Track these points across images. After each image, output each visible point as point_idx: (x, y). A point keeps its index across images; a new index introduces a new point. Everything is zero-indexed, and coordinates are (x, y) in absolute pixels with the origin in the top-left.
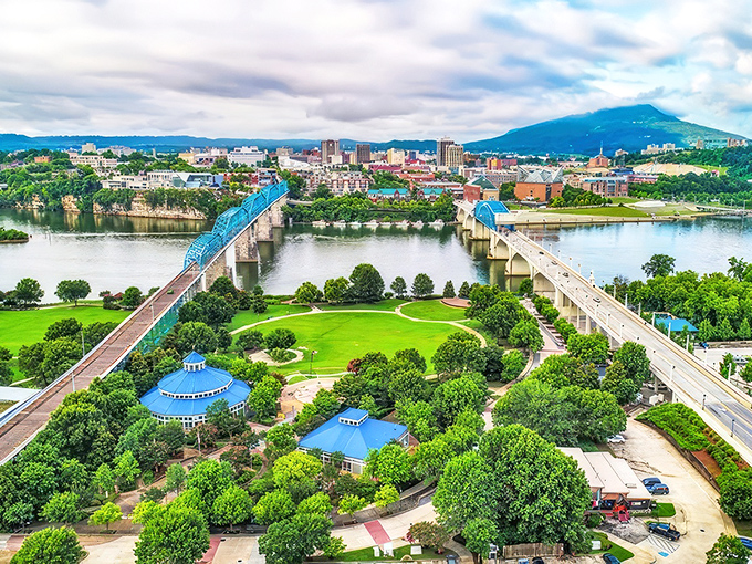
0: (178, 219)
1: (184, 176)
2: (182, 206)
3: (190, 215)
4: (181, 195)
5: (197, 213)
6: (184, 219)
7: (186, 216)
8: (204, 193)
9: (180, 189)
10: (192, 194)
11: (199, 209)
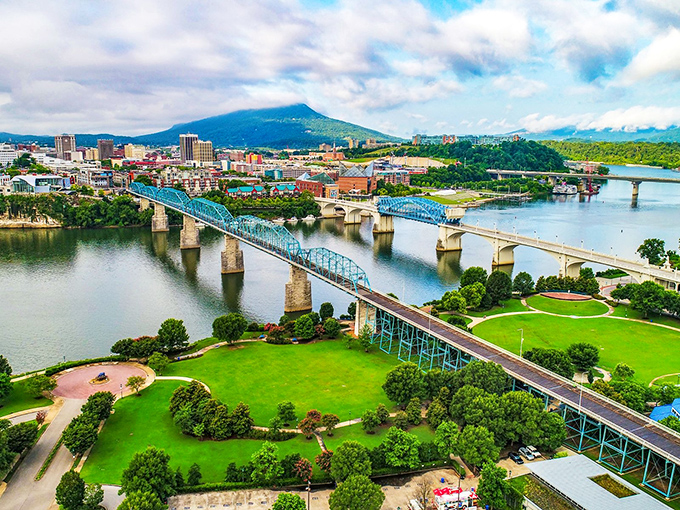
0: (23, 228)
1: (30, 179)
2: (31, 213)
3: (41, 223)
4: (29, 200)
5: (50, 220)
6: (31, 228)
7: (35, 224)
8: (57, 198)
9: (25, 194)
10: (43, 199)
11: (53, 216)
